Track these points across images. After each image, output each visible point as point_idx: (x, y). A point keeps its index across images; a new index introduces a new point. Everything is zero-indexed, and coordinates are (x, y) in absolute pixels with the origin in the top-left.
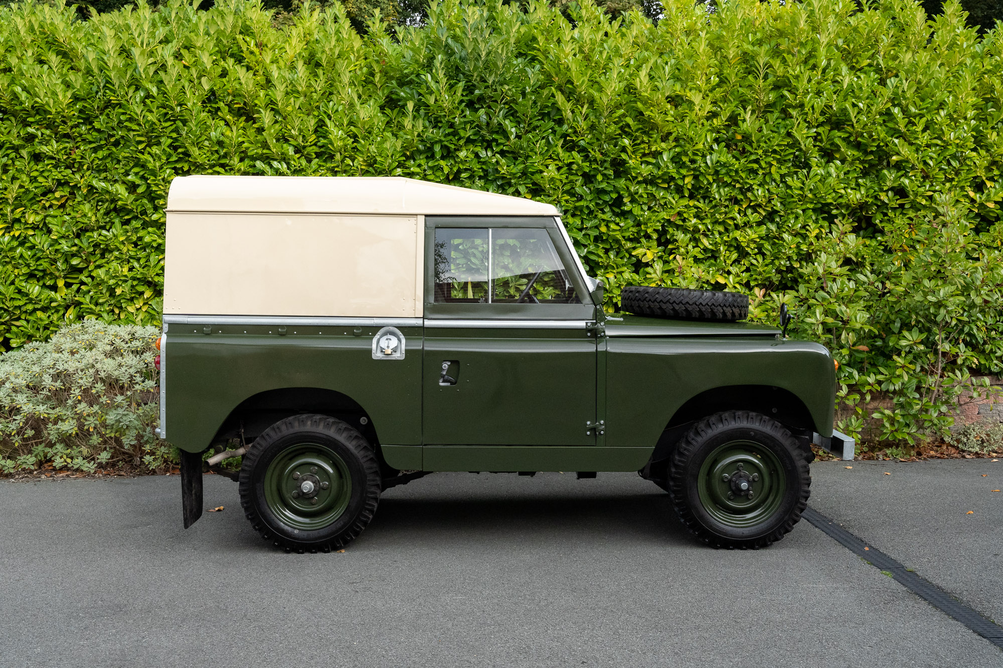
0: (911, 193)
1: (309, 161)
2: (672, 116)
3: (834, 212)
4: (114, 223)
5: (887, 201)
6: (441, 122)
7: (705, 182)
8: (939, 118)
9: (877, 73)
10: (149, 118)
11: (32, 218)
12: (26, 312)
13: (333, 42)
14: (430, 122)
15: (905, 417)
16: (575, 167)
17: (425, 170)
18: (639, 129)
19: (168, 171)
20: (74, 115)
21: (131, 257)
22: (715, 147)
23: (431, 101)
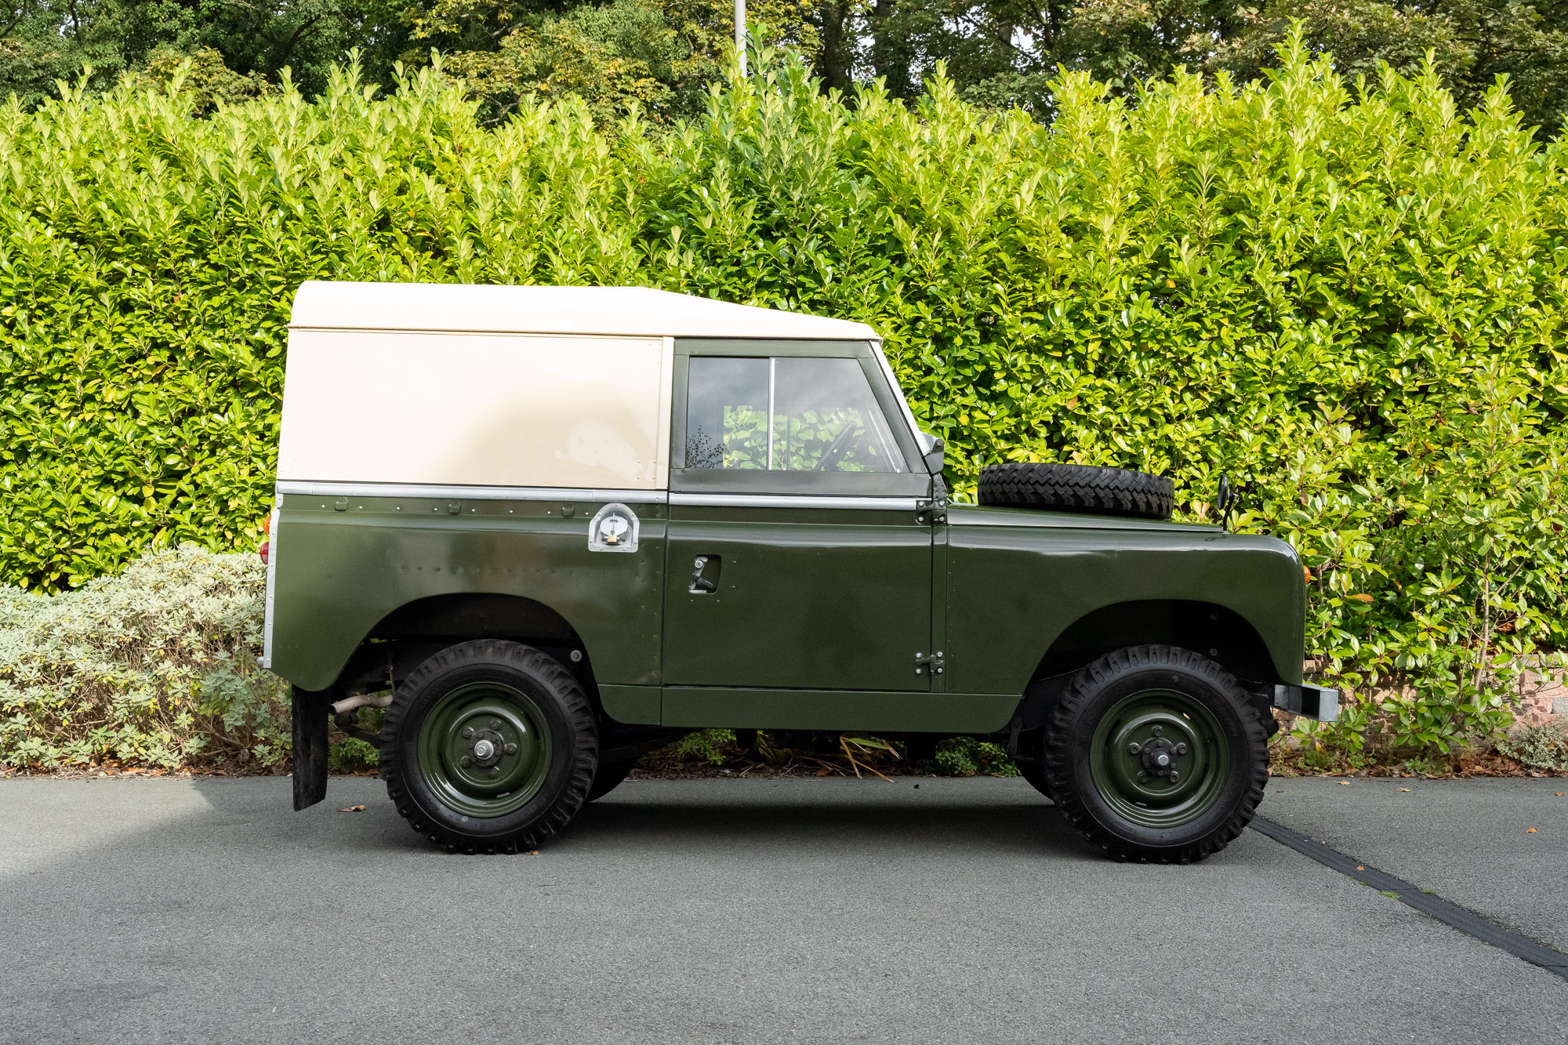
0: (1438, 368)
2: (1070, 252)
3: (1319, 398)
5: (1400, 382)
7: (1120, 351)
8: (1478, 256)
9: (1381, 191)
10: (290, 249)
11: (111, 395)
12: (94, 535)
13: (566, 147)
14: (705, 258)
15: (1434, 709)
16: (921, 325)
21: (253, 454)
22: (1134, 297)
23: (706, 223)
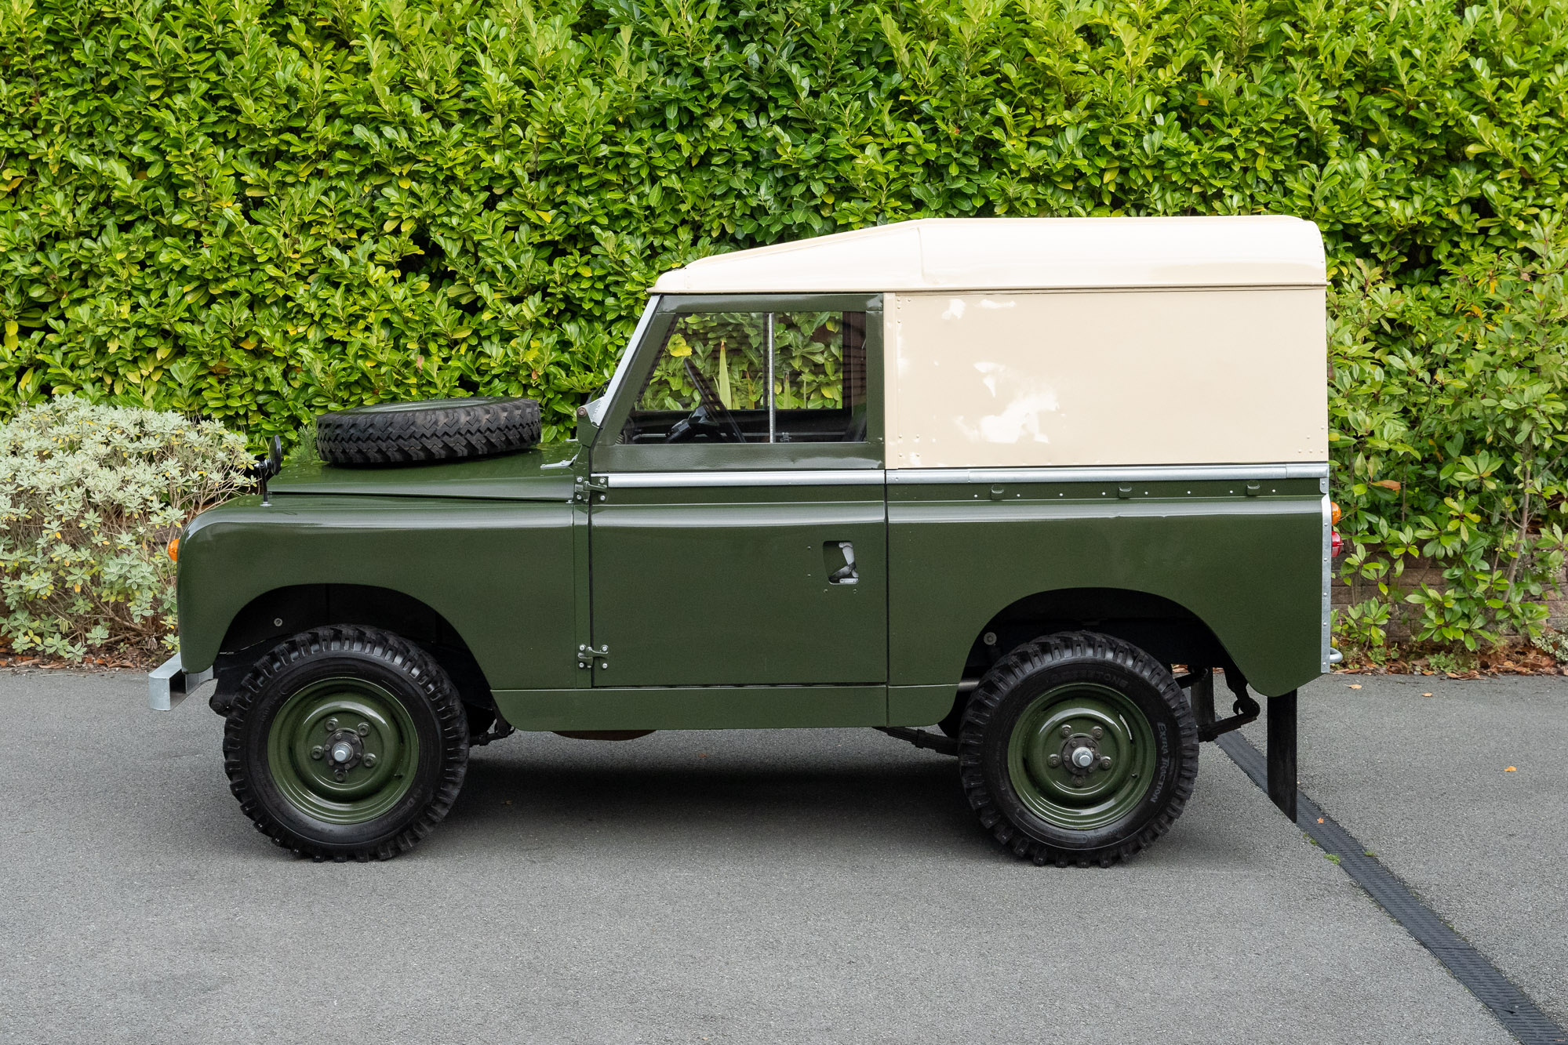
0: (1501, 209)
1: (448, 125)
2: (1087, 63)
3: (1366, 238)
4: (105, 226)
5: (1458, 223)
6: (678, 64)
7: (1140, 182)
8: (1554, 80)
10: (170, 47)
14: (660, 65)
15: (1463, 603)
16: (911, 149)
17: (649, 150)
18: (1026, 85)
19: (201, 139)
20: (38, 37)
21: (134, 288)
22: (1160, 120)
23: (663, 29)
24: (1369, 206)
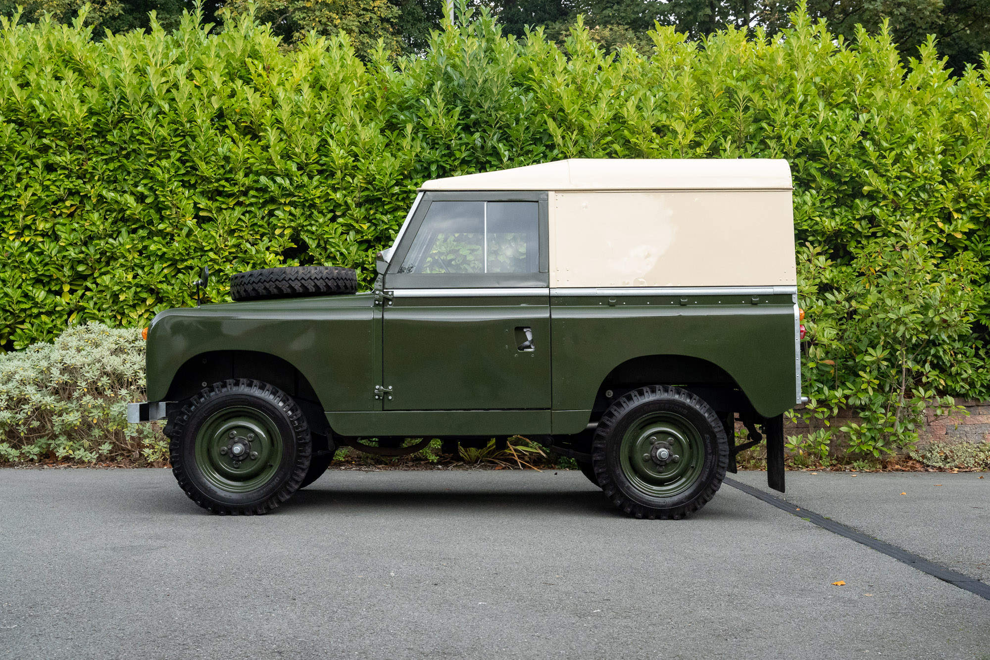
0: (883, 222)
1: (311, 177)
2: (658, 144)
3: (810, 238)
4: (121, 232)
5: (860, 230)
6: (438, 144)
8: (908, 153)
9: (852, 109)
10: (161, 133)
11: (41, 226)
12: (30, 316)
13: (338, 68)
14: (428, 144)
15: (871, 431)
18: (625, 155)
19: (176, 183)
20: (88, 128)
21: (135, 265)
23: (430, 123)
24: (812, 220)
